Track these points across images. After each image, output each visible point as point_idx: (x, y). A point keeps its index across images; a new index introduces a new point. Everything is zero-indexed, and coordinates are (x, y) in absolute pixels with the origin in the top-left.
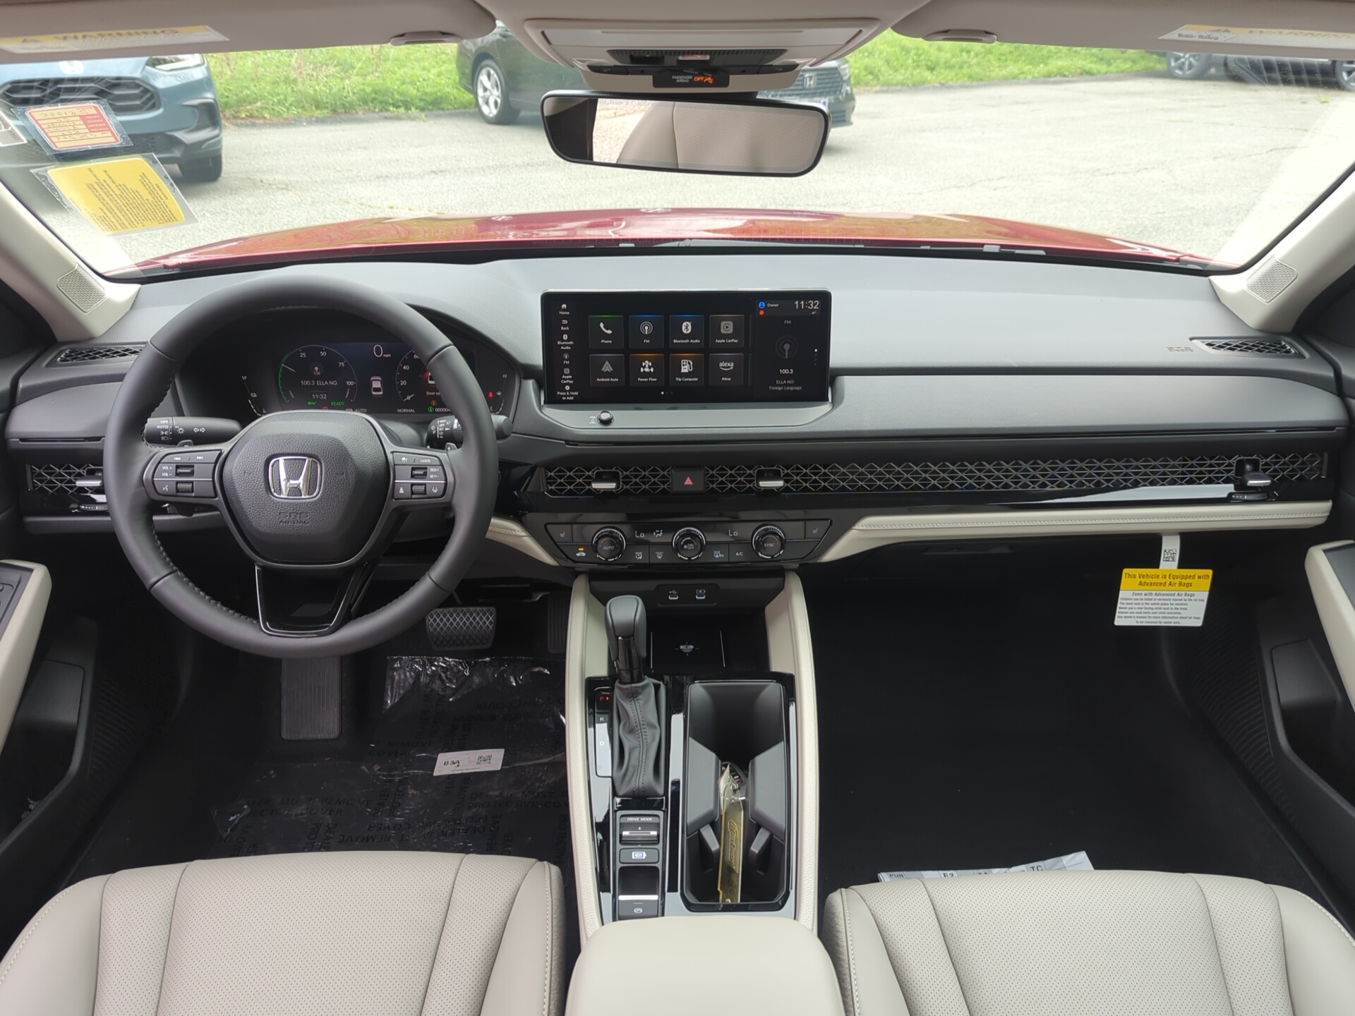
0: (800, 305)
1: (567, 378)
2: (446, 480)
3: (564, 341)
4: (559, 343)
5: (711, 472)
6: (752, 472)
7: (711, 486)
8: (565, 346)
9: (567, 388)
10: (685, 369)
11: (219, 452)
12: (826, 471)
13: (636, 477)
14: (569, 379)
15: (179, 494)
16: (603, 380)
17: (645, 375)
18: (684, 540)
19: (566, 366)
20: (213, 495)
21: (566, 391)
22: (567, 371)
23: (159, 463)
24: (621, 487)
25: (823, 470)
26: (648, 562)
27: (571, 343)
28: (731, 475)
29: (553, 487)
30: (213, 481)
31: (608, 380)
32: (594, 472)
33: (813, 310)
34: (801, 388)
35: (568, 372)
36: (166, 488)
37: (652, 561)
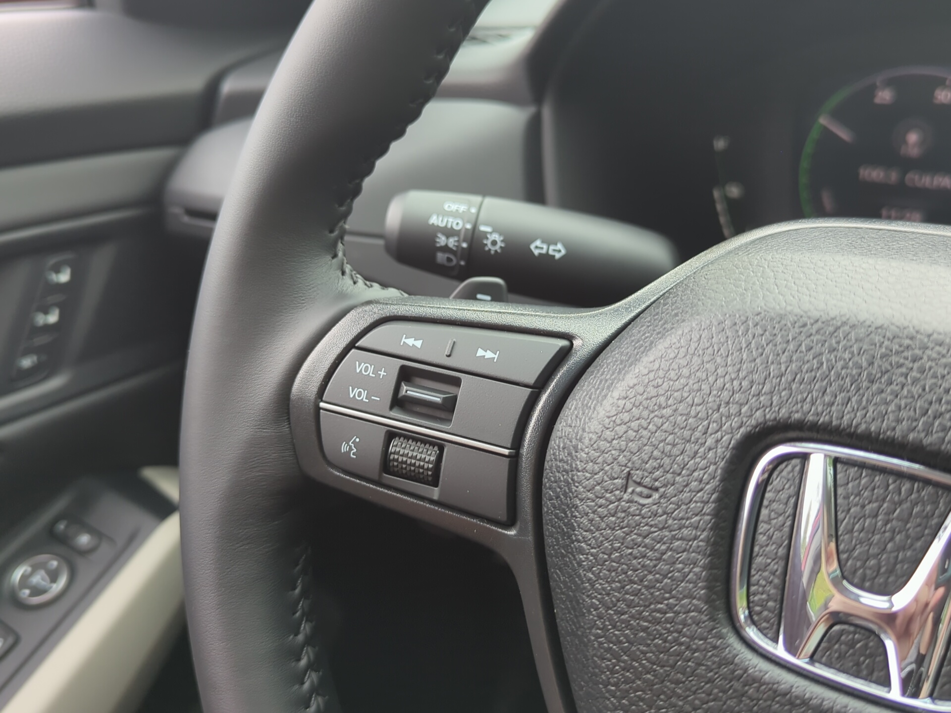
11: (564, 343)
15: (388, 478)
20: (501, 513)
23: (352, 345)
30: (514, 459)
36: (349, 448)
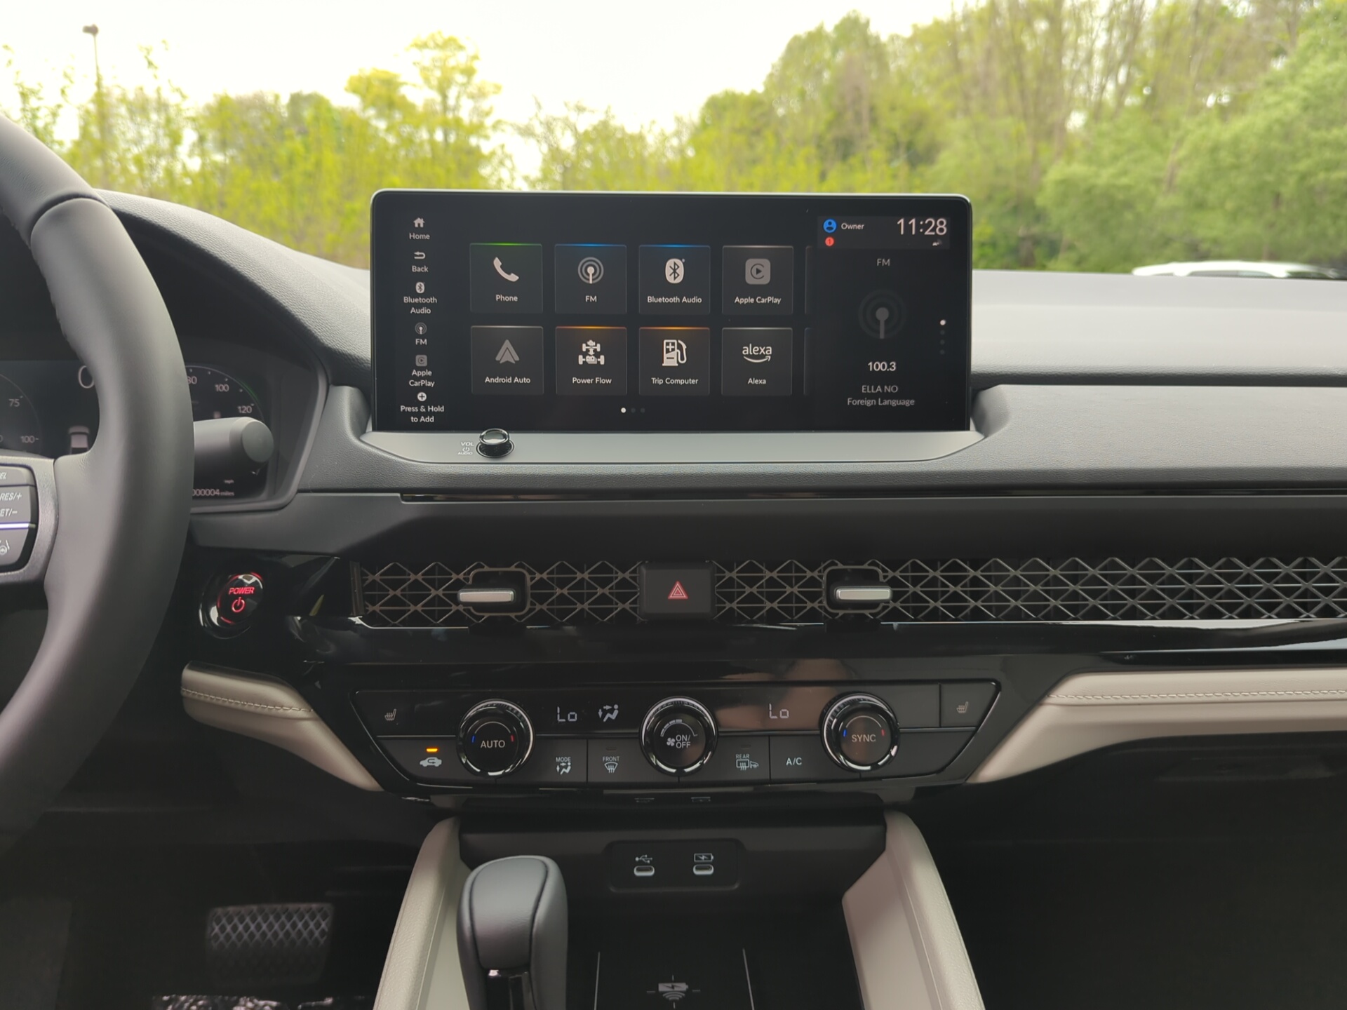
0: (908, 227)
1: (422, 375)
2: (35, 519)
3: (418, 295)
4: (406, 300)
5: (728, 575)
6: (816, 574)
7: (728, 605)
8: (419, 306)
9: (422, 397)
10: (671, 359)
12: (978, 574)
13: (562, 584)
14: (426, 378)
16: (498, 380)
17: (589, 370)
18: (667, 726)
19: (421, 350)
21: (419, 404)
22: (422, 360)
24: (528, 607)
25: (972, 573)
26: (583, 779)
27: (433, 300)
28: (771, 582)
29: (377, 608)
31: (509, 380)
32: (469, 573)
33: (936, 237)
34: (912, 402)
35: (425, 364)
37: (594, 778)
